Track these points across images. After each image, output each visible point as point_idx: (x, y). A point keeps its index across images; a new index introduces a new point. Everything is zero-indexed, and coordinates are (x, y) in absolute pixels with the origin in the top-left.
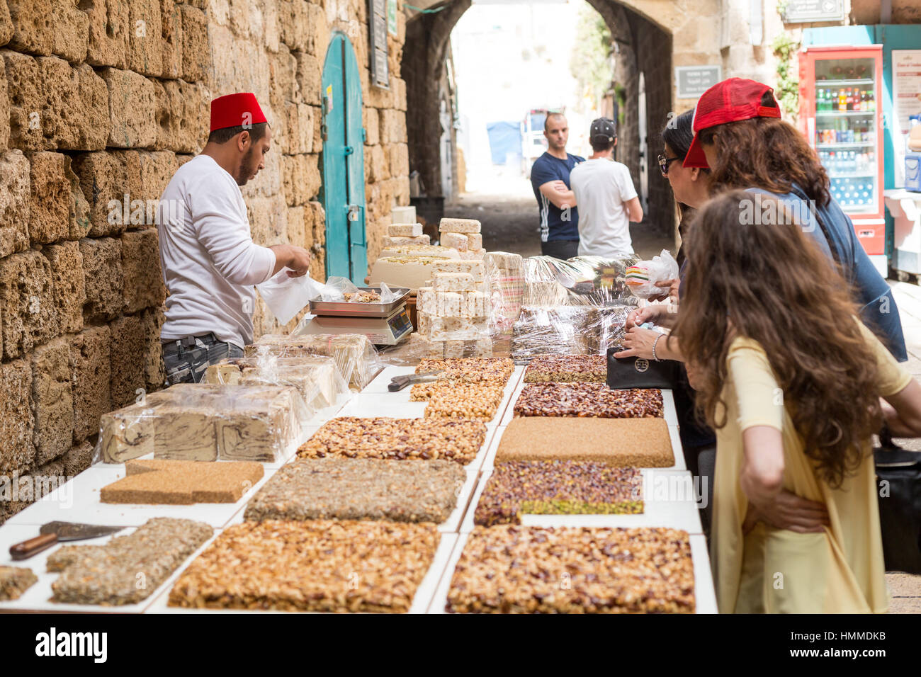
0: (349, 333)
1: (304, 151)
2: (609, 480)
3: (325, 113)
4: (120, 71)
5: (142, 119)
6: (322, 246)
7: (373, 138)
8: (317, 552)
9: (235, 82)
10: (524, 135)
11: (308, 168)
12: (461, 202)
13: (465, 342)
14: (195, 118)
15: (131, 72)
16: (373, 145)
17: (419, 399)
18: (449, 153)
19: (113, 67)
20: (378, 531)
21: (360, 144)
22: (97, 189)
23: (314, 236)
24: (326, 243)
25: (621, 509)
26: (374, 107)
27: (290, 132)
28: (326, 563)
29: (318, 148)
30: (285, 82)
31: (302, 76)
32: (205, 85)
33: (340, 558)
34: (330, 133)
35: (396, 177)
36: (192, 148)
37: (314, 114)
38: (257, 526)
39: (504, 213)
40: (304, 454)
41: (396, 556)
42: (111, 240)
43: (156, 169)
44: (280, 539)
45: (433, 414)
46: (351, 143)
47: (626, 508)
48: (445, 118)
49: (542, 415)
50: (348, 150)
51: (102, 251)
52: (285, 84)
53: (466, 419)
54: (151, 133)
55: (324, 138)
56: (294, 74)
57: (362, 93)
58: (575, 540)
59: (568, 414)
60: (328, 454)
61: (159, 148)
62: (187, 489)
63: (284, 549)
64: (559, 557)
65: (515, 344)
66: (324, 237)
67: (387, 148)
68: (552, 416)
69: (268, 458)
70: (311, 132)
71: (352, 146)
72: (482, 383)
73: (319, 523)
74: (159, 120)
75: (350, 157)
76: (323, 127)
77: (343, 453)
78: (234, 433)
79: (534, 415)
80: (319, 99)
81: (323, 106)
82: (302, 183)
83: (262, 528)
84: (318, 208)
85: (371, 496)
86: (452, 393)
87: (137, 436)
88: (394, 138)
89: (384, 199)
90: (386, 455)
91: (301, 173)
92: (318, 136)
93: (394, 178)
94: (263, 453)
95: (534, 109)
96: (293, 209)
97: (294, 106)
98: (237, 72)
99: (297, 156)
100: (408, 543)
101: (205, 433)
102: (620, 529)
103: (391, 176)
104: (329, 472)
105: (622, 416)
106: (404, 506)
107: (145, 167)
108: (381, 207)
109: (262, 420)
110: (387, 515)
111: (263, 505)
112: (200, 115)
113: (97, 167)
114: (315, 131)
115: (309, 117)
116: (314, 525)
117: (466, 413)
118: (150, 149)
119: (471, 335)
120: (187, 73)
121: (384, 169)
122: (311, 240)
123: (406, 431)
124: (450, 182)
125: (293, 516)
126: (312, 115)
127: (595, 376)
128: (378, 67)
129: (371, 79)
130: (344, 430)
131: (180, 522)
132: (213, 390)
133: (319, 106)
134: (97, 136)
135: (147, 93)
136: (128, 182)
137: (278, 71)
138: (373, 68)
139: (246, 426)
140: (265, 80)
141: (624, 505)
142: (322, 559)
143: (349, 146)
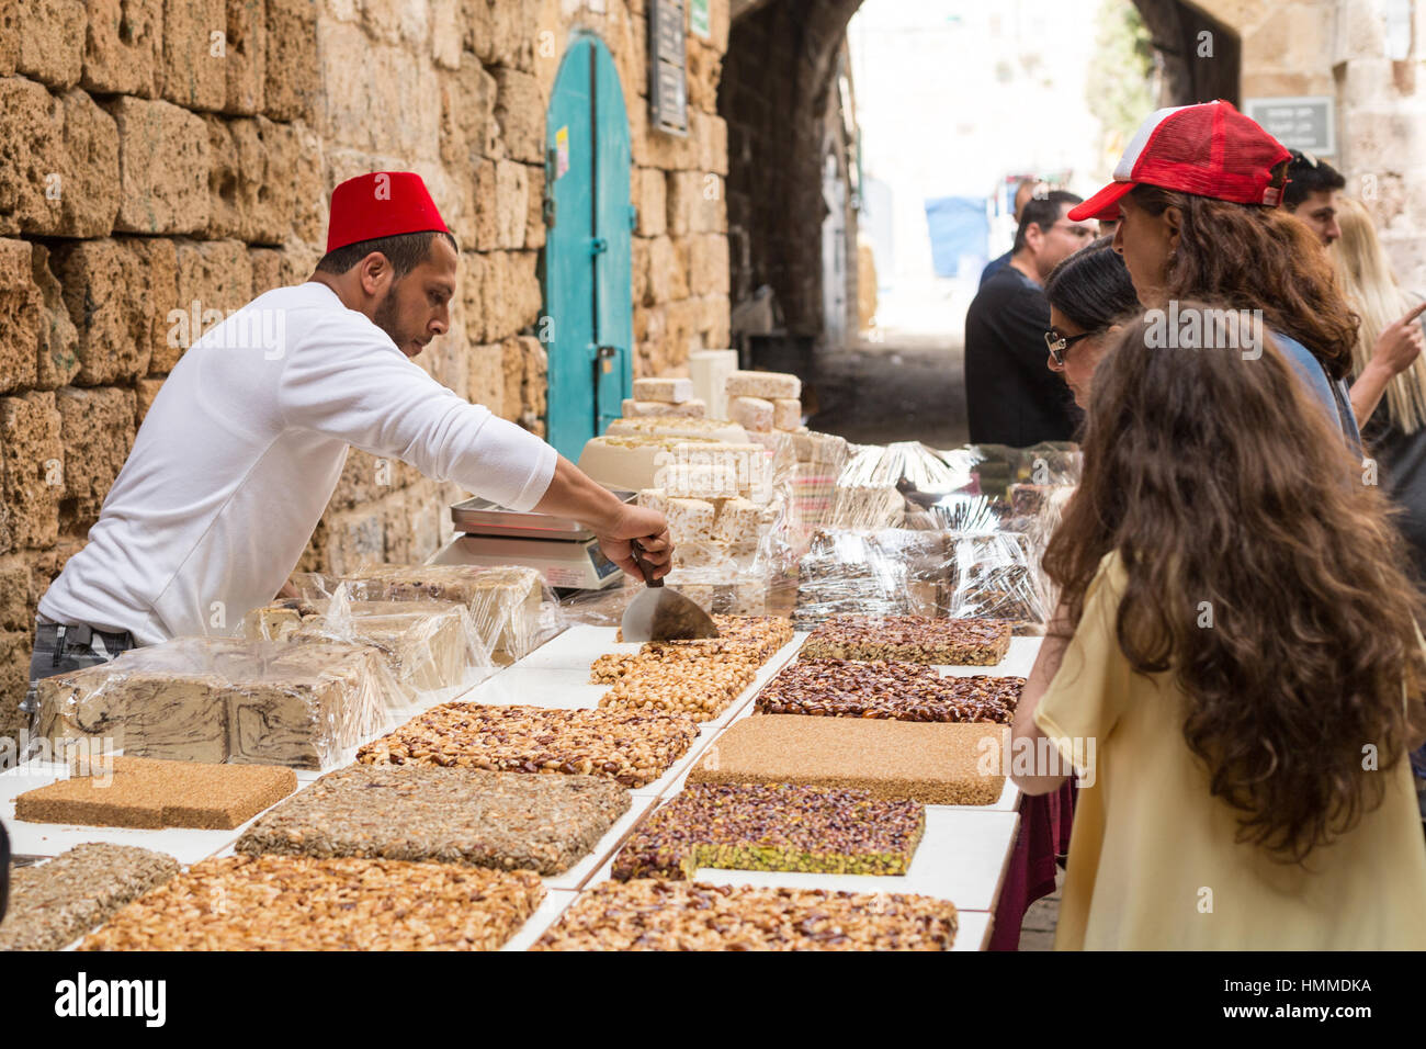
0: (511, 564)
1: (508, 245)
2: (863, 819)
3: (551, 178)
4: (143, 103)
5: (182, 185)
6: (539, 418)
7: (654, 221)
8: (329, 906)
9: (368, 122)
10: (994, 223)
11: (515, 277)
12: (865, 347)
13: (715, 587)
14: (287, 183)
15: (164, 104)
16: (653, 237)
17: (606, 679)
18: (842, 254)
19: (129, 94)
20: (440, 880)
21: (625, 234)
22: (92, 304)
23: (524, 398)
24: (547, 413)
25: (866, 866)
26: (658, 168)
27: (479, 210)
28: (337, 922)
29: (537, 239)
30: (471, 121)
31: (506, 110)
32: (308, 125)
33: (362, 916)
34: (561, 214)
35: (701, 295)
36: (278, 237)
37: (530, 180)
38: (246, 863)
39: (939, 369)
40: (368, 757)
41: (453, 919)
42: (117, 393)
43: (206, 273)
44: (278, 883)
45: (613, 704)
46: (604, 232)
47: (873, 863)
48: (835, 188)
49: (800, 713)
50: (597, 245)
51: (97, 410)
52: (470, 126)
53: (663, 713)
54: (201, 208)
55: (548, 222)
56: (491, 106)
57: (632, 141)
58: (761, 908)
59: (845, 713)
60: (408, 760)
61: (214, 235)
62: (154, 803)
63: (279, 898)
64: (722, 932)
65: (800, 593)
66: (543, 402)
67: (683, 243)
68: (817, 714)
69: (308, 762)
70: (522, 212)
71: (607, 238)
72: (720, 657)
73: (348, 864)
74: (217, 187)
75: (601, 258)
76: (547, 203)
77: (435, 760)
78: (257, 718)
79: (786, 712)
80: (539, 153)
81: (549, 165)
82: (501, 303)
83: (253, 867)
84: (532, 349)
85: (451, 826)
86: (662, 672)
87: (99, 718)
88: (698, 224)
89: (673, 336)
90: (504, 765)
91: (500, 283)
92: (537, 219)
93: (696, 299)
94: (303, 754)
95: (1013, 174)
96: (480, 348)
97: (488, 164)
98: (374, 103)
99: (492, 255)
100: (482, 899)
101: (207, 717)
102: (842, 894)
103: (691, 294)
104: (396, 787)
105: (938, 718)
106: (497, 844)
107: (187, 269)
108: (666, 350)
109: (302, 698)
110: (467, 856)
111: (268, 831)
112: (297, 179)
113: (93, 265)
114: (531, 210)
115: (519, 185)
116: (338, 865)
117: (670, 704)
118: (198, 237)
119: (728, 575)
120: (274, 106)
121: (675, 280)
122: (518, 406)
123: (554, 730)
124: (842, 308)
125: (314, 851)
126: (524, 180)
127: (925, 652)
128: (664, 94)
129: (651, 116)
130: (450, 723)
131: (124, 852)
132: (240, 648)
133: (539, 165)
134: (96, 213)
135: (194, 140)
136: (151, 293)
137: (456, 102)
138: (654, 98)
139: (276, 707)
140: (431, 119)
141: (870, 859)
142: (332, 917)
143: (600, 236)
